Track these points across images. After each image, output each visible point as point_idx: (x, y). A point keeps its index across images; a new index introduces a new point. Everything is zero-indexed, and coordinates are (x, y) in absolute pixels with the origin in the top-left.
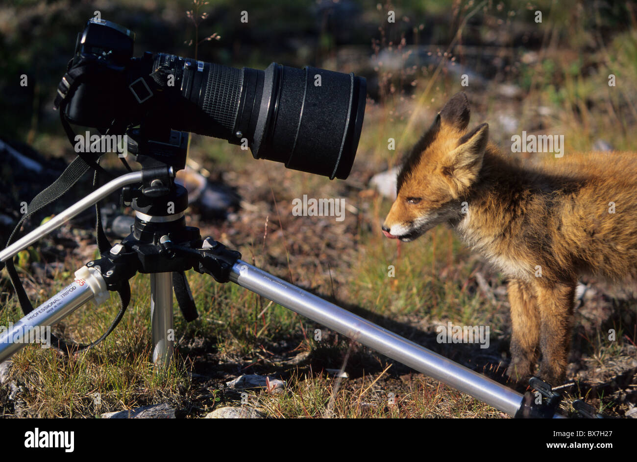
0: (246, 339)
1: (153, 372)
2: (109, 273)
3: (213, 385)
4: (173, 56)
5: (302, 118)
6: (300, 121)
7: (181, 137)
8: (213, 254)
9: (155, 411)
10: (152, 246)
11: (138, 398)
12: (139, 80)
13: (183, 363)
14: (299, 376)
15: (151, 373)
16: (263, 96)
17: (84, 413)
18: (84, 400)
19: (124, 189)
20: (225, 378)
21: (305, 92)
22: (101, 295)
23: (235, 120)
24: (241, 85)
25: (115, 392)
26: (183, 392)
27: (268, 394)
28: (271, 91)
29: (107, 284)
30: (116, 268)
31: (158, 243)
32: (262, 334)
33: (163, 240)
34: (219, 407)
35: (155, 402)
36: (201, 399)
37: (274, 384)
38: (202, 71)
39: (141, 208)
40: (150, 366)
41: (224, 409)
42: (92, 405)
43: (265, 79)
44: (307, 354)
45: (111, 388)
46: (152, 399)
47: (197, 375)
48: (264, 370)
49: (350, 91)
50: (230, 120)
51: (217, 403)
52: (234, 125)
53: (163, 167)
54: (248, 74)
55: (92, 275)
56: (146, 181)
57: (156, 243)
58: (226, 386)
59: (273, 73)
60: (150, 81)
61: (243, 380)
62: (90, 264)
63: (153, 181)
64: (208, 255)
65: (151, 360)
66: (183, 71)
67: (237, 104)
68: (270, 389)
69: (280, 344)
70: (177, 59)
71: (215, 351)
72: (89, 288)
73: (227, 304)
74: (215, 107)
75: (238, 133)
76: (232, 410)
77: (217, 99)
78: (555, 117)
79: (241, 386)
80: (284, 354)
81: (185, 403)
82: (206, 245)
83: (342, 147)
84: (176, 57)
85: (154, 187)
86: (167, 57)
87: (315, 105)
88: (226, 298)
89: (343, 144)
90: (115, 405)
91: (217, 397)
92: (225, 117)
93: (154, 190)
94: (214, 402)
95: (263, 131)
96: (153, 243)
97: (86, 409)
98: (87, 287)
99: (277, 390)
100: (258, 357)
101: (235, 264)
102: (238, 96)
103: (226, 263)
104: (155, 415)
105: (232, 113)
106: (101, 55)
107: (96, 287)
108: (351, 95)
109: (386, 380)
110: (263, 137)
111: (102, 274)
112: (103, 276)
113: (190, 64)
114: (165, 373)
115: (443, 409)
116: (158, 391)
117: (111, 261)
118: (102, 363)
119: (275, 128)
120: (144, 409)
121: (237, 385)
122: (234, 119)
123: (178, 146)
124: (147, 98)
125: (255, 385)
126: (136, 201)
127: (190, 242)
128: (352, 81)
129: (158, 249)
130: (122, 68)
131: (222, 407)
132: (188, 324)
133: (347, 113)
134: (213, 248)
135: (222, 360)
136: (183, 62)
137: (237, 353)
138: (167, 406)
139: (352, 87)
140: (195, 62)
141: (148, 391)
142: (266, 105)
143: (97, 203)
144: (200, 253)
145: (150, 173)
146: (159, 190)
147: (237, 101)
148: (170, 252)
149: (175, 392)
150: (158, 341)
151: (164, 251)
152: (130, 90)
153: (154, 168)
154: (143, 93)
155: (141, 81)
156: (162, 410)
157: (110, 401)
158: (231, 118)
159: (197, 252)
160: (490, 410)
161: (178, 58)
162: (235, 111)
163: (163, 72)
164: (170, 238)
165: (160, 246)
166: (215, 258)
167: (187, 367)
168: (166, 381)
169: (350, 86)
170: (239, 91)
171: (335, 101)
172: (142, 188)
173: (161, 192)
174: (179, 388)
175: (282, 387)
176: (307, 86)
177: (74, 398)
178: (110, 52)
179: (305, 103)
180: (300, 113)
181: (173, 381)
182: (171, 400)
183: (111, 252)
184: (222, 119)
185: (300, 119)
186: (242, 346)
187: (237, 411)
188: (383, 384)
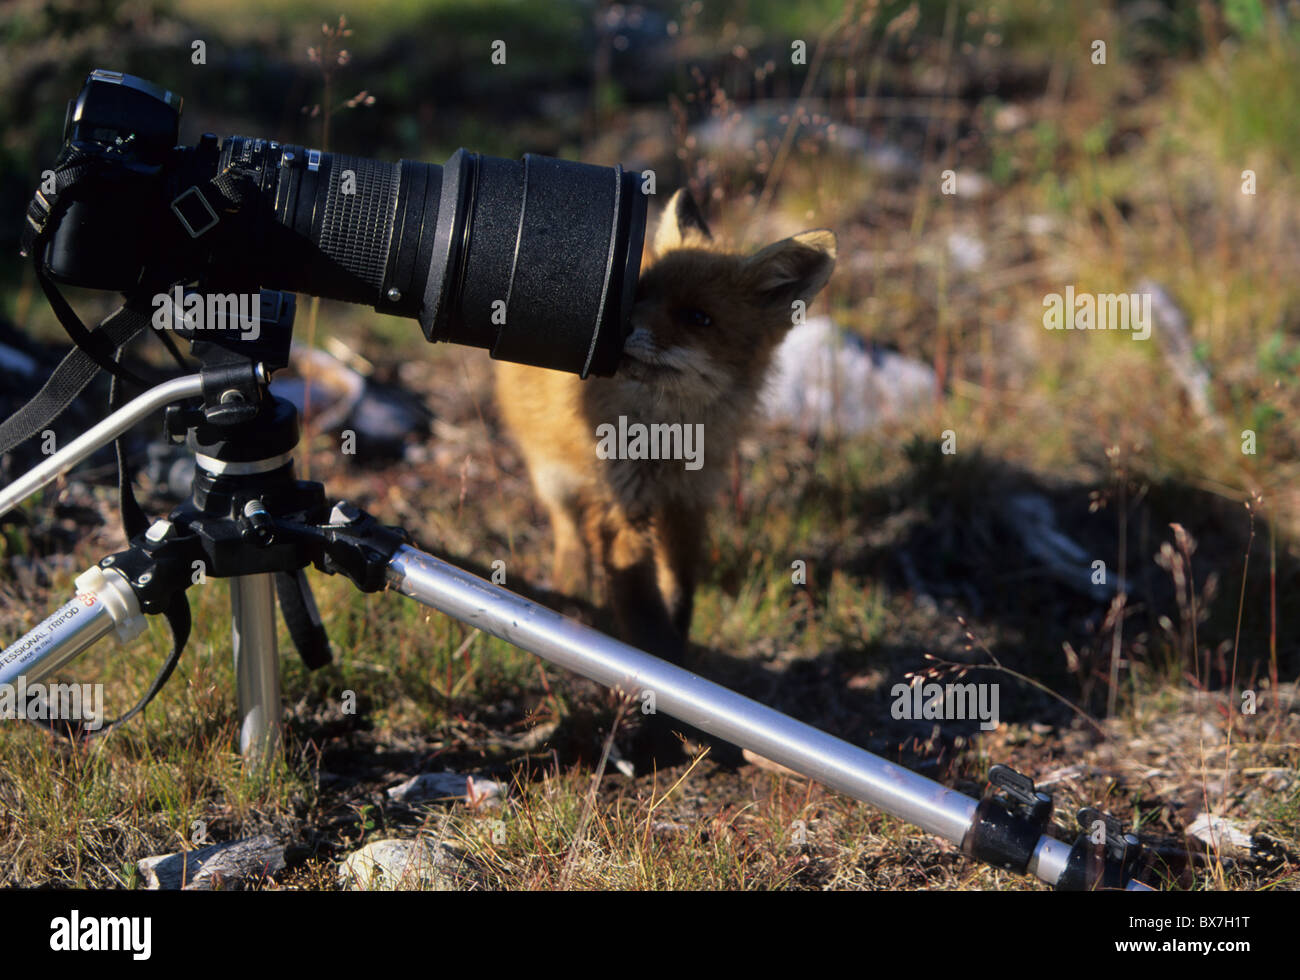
0: (431, 700)
1: (241, 772)
2: (144, 579)
3: (360, 796)
4: (258, 141)
5: (518, 259)
6: (514, 265)
7: (280, 302)
8: (351, 535)
9: (243, 852)
10: (229, 521)
11: (213, 825)
12: (190, 191)
13: (300, 754)
14: (531, 774)
15: (237, 775)
16: (439, 215)
17: (105, 860)
18: (104, 833)
19: (169, 409)
20: (387, 781)
21: (524, 205)
22: (129, 623)
23: (385, 266)
24: (395, 195)
25: (164, 817)
26: (301, 812)
27: (473, 812)
28: (454, 206)
29: (141, 601)
30: (157, 568)
31: (240, 517)
32: (464, 688)
33: (250, 509)
34: (374, 841)
35: (246, 834)
36: (337, 825)
37: (482, 789)
38: (317, 169)
39: (205, 448)
40: (237, 760)
41: (381, 844)
42: (121, 843)
43: (444, 182)
44: (551, 727)
45: (157, 807)
46: (241, 826)
47: (330, 776)
48: (465, 762)
49: (614, 202)
50: (376, 267)
51: (367, 832)
52: (384, 275)
53: (244, 365)
54: (407, 173)
55: (109, 584)
56: (211, 392)
57: (236, 517)
58: (386, 796)
59: (458, 170)
60: (213, 192)
61: (423, 784)
62: (107, 562)
63: (225, 394)
64: (341, 537)
65: (237, 749)
66: (278, 171)
67: (387, 233)
68: (476, 800)
69: (500, 708)
70: (266, 147)
71: (368, 726)
72: (104, 611)
73: (394, 632)
74: (345, 241)
75: (391, 293)
76: (396, 846)
77: (347, 226)
78: (1058, 237)
79: (419, 797)
80: (508, 728)
81: (305, 833)
82: (337, 517)
83: (599, 315)
84: (265, 142)
85: (226, 405)
86: (247, 144)
87: (542, 232)
88: (392, 619)
89: (602, 307)
90: (165, 841)
91: (368, 819)
92: (364, 260)
93: (225, 411)
94: (362, 831)
95: (442, 287)
96: (231, 517)
97: (108, 850)
98: (101, 608)
99: (489, 803)
100: (454, 737)
101: (397, 554)
102: (389, 218)
103: (377, 552)
104: (243, 860)
105: (378, 252)
106: (113, 144)
107: (118, 607)
108: (616, 210)
109: (708, 777)
110: (442, 299)
111: (129, 582)
112: (131, 585)
113: (292, 157)
114: (265, 775)
115: (819, 832)
116: (251, 811)
117: (148, 554)
118: (139, 756)
119: (465, 280)
120: (222, 847)
121: (409, 796)
122: (383, 263)
123: (275, 322)
124: (207, 228)
125: (445, 795)
126: (195, 434)
127: (305, 511)
128: (619, 181)
129: (238, 529)
130: (156, 169)
131: (379, 839)
132: (315, 674)
133: (609, 246)
134: (352, 523)
135: (384, 745)
136: (278, 153)
137: (413, 728)
138: (268, 842)
139: (618, 193)
140: (304, 152)
141: (233, 810)
142: (445, 234)
143: (118, 438)
144: (323, 534)
145: (217, 377)
146: (236, 410)
147: (388, 228)
148: (263, 533)
149: (286, 813)
150: (250, 710)
151: (252, 533)
152: (172, 211)
153: (226, 367)
154: (198, 217)
155: (194, 194)
156: (258, 848)
157: (157, 833)
158: (376, 262)
159: (318, 532)
160: (915, 832)
161: (268, 146)
162: (384, 249)
163: (238, 174)
164: (265, 504)
165: (244, 523)
166: (355, 542)
167: (308, 762)
168: (267, 790)
169: (615, 189)
170: (392, 208)
171: (583, 223)
172: (204, 408)
173: (240, 414)
174: (295, 804)
175: (499, 796)
176: (527, 194)
177: (84, 828)
178: (131, 137)
179: (523, 228)
180: (514, 249)
181: (282, 788)
182: (277, 828)
183: (148, 536)
184: (359, 264)
185: (515, 260)
186: (424, 715)
187: (406, 848)
188: (701, 785)
